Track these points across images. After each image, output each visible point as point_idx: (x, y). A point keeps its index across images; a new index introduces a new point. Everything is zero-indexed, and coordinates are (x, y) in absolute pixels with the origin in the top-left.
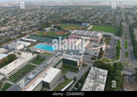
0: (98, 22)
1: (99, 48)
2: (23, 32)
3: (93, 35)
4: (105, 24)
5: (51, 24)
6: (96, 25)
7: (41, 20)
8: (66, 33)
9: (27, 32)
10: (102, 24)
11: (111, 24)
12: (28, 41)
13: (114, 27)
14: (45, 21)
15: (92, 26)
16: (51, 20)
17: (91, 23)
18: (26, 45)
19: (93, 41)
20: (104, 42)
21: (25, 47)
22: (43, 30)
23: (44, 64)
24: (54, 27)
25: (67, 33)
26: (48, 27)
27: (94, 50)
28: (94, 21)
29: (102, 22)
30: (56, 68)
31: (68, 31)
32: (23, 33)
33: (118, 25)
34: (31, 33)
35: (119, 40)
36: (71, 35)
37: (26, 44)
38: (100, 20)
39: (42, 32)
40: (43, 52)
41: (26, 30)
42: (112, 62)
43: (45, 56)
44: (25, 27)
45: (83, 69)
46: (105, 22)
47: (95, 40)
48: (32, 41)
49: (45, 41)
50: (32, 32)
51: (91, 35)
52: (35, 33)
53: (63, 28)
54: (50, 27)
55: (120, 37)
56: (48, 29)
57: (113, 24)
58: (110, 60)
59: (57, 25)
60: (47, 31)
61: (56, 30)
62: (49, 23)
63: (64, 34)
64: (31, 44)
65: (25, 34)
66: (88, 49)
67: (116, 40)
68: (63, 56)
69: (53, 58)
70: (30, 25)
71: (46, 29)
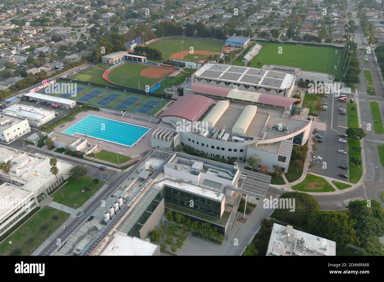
0: (275, 33)
1: (293, 135)
2: (34, 71)
3: (265, 82)
4: (299, 39)
5: (129, 38)
6: (271, 41)
7: (97, 25)
8: (175, 74)
9: (47, 68)
10: (291, 40)
11: (318, 40)
12: (45, 105)
13: (328, 49)
14: (109, 29)
15: (258, 47)
16: (128, 25)
17: (255, 37)
18: (37, 121)
19: (269, 107)
20: (303, 107)
21: (33, 127)
22: (100, 61)
23: (92, 218)
24: (137, 50)
25: (178, 73)
26: (116, 50)
27: (275, 143)
28: (263, 29)
29: (290, 34)
30: (138, 236)
31: (183, 65)
32: (31, 74)
33: (341, 42)
34: (58, 73)
35: (351, 102)
36: (193, 84)
37: (38, 117)
38: (284, 27)
39: (96, 67)
40: (95, 149)
41: (45, 62)
42: (338, 192)
43: (102, 169)
44: (40, 49)
45: (240, 224)
46: (298, 33)
47: (275, 104)
48: (62, 105)
49: (105, 103)
50: (63, 70)
51: (260, 84)
52: (74, 71)
53: (165, 55)
54: (124, 50)
55: (353, 90)
56: (116, 57)
57: (323, 40)
58: (329, 180)
59: (148, 44)
60: (115, 64)
61: (143, 61)
62: (120, 38)
63: (168, 78)
64: (56, 115)
65: (38, 77)
66: (255, 142)
67: (342, 101)
68: (166, 176)
69: (129, 187)
70: (58, 43)
71: (112, 59)
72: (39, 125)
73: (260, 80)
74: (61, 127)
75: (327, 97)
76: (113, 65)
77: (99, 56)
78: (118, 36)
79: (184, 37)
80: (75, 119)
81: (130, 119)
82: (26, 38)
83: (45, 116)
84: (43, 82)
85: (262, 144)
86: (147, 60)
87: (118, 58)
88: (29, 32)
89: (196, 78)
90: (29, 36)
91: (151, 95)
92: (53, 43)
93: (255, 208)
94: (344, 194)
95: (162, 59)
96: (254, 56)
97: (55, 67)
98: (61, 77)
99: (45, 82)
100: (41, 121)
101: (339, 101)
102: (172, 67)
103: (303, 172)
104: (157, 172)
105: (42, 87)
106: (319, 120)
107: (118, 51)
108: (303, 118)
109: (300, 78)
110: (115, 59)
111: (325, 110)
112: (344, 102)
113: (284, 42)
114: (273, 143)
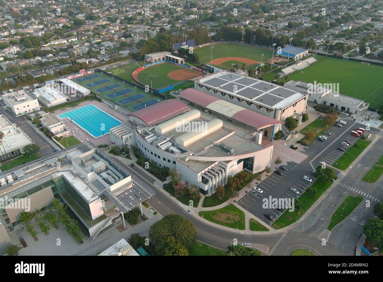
1: (233, 158)
3: (262, 98)
6: (334, 56)
15: (311, 60)
18: (49, 102)
22: (142, 58)
27: (207, 162)
31: (211, 71)
35: (363, 137)
37: (51, 99)
40: (67, 134)
42: (246, 232)
51: (254, 99)
56: (157, 56)
58: (249, 217)
59: (201, 47)
60: (154, 63)
61: (180, 63)
62: (166, 39)
63: (187, 81)
64: (67, 100)
65: (80, 67)
66: (186, 156)
67: (355, 135)
68: (71, 169)
69: (32, 170)
70: (127, 39)
71: (151, 58)
72: (49, 105)
73: (258, 95)
74: (62, 110)
75: (340, 127)
76: (152, 63)
77: (142, 54)
78: (165, 37)
79: (242, 43)
80: (78, 105)
81: (119, 113)
82: (107, 33)
83: (56, 99)
84: (81, 72)
85: (193, 160)
86: (185, 62)
87: (158, 58)
88: (112, 28)
89: (198, 84)
90: (111, 31)
91: (157, 96)
92: (122, 39)
93: (144, 221)
94: (251, 237)
95: (198, 63)
96: (297, 70)
97: (103, 60)
98: (100, 69)
99: (83, 71)
100: (52, 103)
101: (351, 134)
102: (202, 71)
103: (227, 201)
104: (64, 163)
105: (80, 75)
106: (304, 151)
107: (163, 51)
108: (285, 145)
109: (323, 101)
110: (155, 58)
111: (322, 141)
112: (356, 136)
113: (348, 58)
114: (205, 162)
